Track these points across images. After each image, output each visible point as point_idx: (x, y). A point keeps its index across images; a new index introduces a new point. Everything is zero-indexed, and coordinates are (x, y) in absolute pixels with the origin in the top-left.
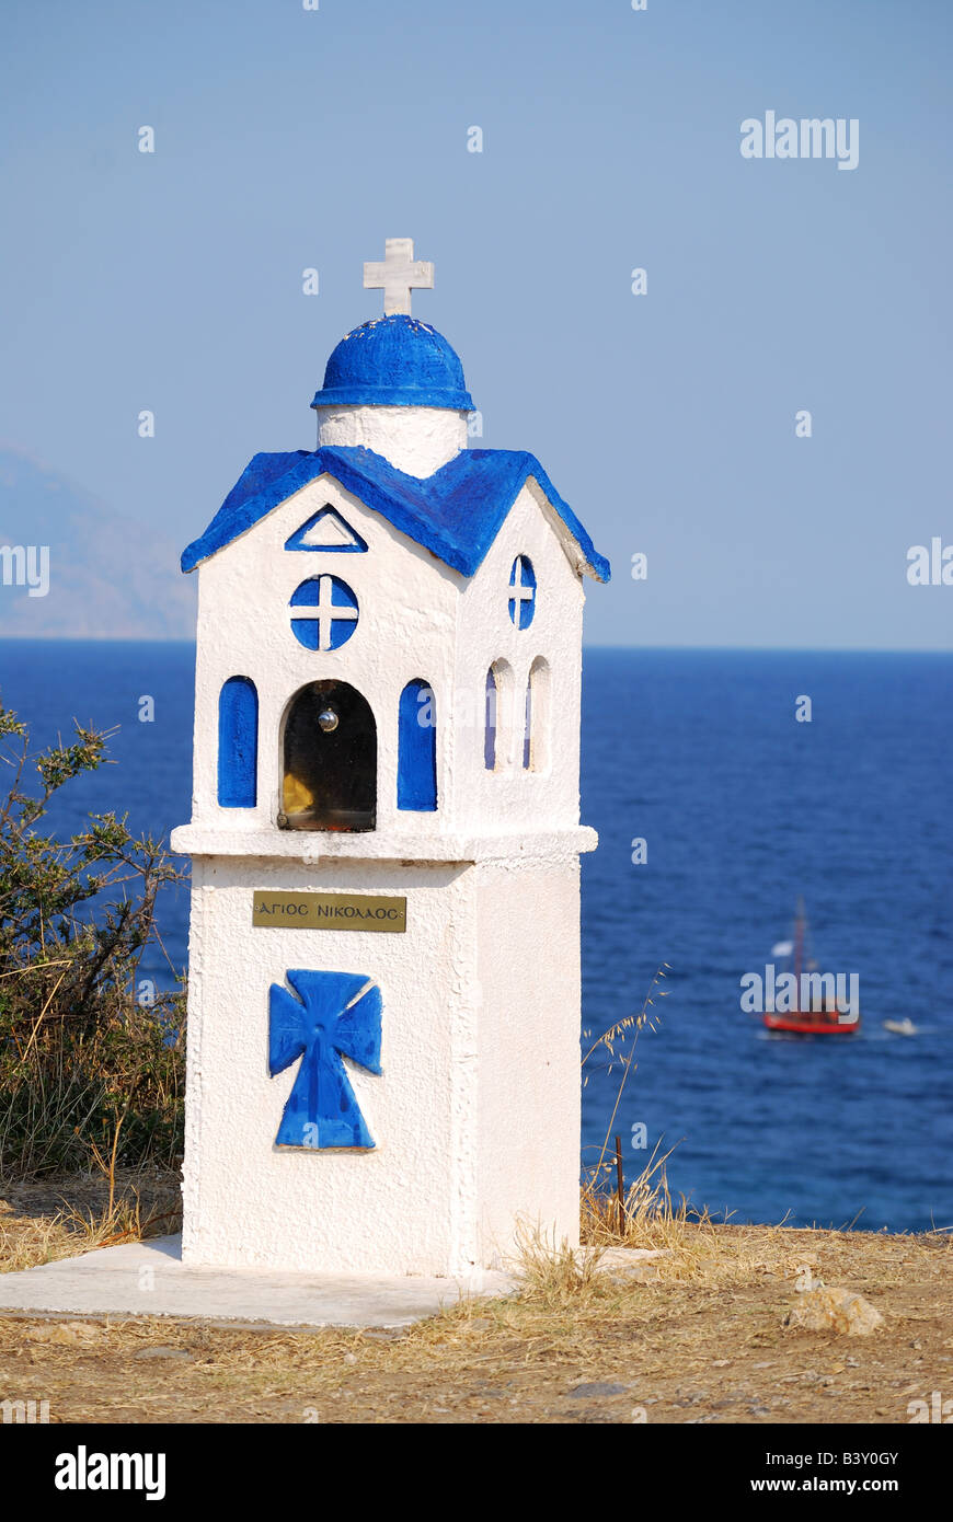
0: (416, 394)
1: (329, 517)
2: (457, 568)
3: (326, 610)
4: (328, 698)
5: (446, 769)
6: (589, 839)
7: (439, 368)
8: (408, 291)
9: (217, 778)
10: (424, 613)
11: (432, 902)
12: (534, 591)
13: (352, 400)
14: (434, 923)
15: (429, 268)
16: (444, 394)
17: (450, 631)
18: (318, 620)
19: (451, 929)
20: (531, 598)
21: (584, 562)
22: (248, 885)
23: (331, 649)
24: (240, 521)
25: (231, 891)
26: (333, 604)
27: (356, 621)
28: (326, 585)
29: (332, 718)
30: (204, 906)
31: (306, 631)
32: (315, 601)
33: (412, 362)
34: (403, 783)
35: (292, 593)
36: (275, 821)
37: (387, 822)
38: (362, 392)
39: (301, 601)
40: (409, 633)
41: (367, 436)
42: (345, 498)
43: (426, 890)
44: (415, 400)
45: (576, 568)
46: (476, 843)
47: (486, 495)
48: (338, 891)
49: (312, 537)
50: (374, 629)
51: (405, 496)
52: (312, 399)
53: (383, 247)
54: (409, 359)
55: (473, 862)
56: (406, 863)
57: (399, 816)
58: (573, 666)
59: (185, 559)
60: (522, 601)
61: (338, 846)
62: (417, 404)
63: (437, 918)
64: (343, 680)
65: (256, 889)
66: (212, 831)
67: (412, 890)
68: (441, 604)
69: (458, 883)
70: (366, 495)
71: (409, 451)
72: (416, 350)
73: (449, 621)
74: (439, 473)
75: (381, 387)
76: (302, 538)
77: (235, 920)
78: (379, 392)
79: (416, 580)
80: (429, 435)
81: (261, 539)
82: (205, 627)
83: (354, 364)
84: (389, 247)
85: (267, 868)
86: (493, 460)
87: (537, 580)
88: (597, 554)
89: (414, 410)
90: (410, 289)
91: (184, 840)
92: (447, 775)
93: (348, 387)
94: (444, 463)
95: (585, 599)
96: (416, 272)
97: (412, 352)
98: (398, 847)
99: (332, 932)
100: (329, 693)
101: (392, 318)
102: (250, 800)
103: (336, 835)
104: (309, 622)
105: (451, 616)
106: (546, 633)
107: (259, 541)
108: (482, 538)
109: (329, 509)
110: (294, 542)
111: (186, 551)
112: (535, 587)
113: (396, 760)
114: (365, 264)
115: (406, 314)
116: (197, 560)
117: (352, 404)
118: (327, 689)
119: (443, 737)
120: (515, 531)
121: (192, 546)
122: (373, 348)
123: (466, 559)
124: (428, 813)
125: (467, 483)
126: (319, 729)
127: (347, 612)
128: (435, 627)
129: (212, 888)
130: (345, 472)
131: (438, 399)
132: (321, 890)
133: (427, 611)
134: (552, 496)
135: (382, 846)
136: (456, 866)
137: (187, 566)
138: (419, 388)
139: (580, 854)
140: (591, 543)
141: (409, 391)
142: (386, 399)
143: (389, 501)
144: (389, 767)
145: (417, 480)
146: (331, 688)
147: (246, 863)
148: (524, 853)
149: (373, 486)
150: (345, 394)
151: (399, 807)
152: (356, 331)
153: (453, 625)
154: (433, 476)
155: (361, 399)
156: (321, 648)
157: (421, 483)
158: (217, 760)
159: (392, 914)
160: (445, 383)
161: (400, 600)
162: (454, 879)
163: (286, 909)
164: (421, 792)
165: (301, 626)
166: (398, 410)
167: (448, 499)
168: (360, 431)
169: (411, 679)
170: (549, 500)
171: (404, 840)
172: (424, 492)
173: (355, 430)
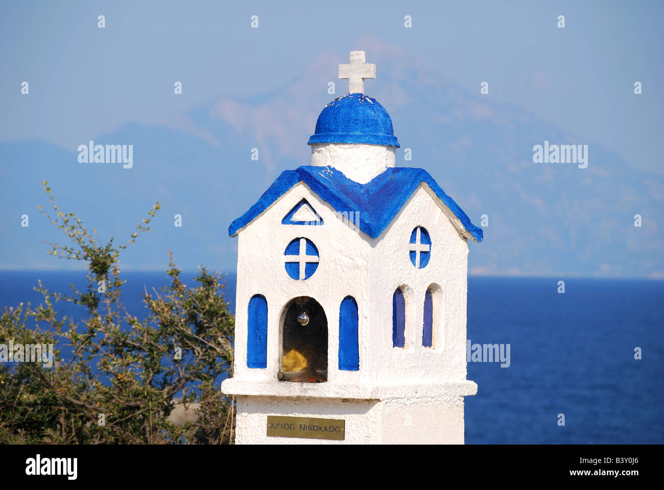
0: (359, 137)
1: (305, 205)
2: (368, 234)
3: (303, 258)
4: (304, 307)
5: (363, 347)
6: (472, 388)
7: (374, 122)
8: (361, 80)
9: (246, 352)
10: (352, 259)
11: (358, 423)
12: (430, 247)
13: (324, 140)
14: (359, 435)
15: (372, 67)
16: (376, 137)
17: (366, 269)
18: (299, 263)
19: (368, 438)
20: (428, 250)
21: (464, 230)
22: (264, 413)
23: (306, 279)
24: (258, 208)
25: (256, 416)
26: (307, 254)
27: (318, 263)
28: (303, 243)
29: (305, 318)
30: (242, 424)
31: (292, 269)
32: (297, 252)
33: (358, 119)
34: (342, 354)
35: (285, 248)
36: (276, 376)
37: (333, 377)
38: (330, 136)
39: (291, 252)
40: (345, 270)
41: (333, 160)
42: (312, 195)
43: (354, 416)
44: (358, 140)
45: (460, 234)
46: (380, 389)
47: (394, 193)
48: (310, 416)
49: (297, 217)
50: (327, 268)
51: (347, 194)
52: (308, 140)
53: (349, 55)
54: (356, 118)
55: (379, 400)
56: (345, 400)
57: (339, 373)
58: (461, 289)
59: (231, 229)
60: (421, 252)
61: (306, 390)
62: (359, 143)
63: (361, 432)
64: (311, 297)
65: (269, 415)
66: (242, 382)
67: (348, 415)
68: (361, 254)
69: (371, 412)
70: (321, 193)
71: (355, 169)
72: (361, 112)
73: (365, 263)
74: (373, 181)
75: (340, 133)
76: (291, 217)
77: (257, 432)
78: (339, 136)
79: (348, 240)
80: (367, 160)
81: (270, 218)
82: (241, 267)
83: (327, 121)
84: (352, 56)
85: (274, 403)
86: (403, 173)
87: (432, 241)
88: (473, 225)
89: (358, 146)
90: (363, 79)
91: (228, 387)
92: (364, 350)
93: (323, 134)
94: (377, 175)
95: (468, 251)
96: (365, 69)
97: (358, 113)
98: (336, 391)
99: (307, 439)
100: (304, 303)
101: (352, 95)
102: (263, 364)
103: (305, 384)
104: (295, 264)
105: (366, 260)
106: (439, 270)
107: (268, 219)
108: (385, 217)
109: (304, 201)
110: (287, 219)
111: (231, 225)
112: (431, 245)
113: (338, 342)
114: (340, 65)
115: (360, 92)
116: (237, 230)
117: (325, 143)
118: (303, 301)
119: (362, 329)
120: (413, 213)
121: (234, 222)
122: (338, 112)
123: (372, 229)
124: (354, 372)
125: (386, 186)
126: (299, 324)
127: (313, 259)
128: (358, 267)
129: (246, 414)
130: (311, 181)
131: (371, 139)
132: (302, 415)
133: (354, 258)
134: (439, 193)
135: (328, 390)
136: (370, 402)
137: (231, 233)
138: (361, 133)
139: (464, 397)
140: (469, 220)
141: (355, 135)
142: (342, 140)
143: (333, 196)
144: (334, 345)
145: (360, 184)
146: (305, 301)
147: (264, 400)
148: (417, 395)
149: (325, 188)
150: (321, 137)
151: (340, 368)
152: (332, 103)
153: (367, 265)
154: (369, 182)
155: (329, 140)
156: (300, 279)
157: (361, 186)
158: (246, 341)
159: (337, 430)
160: (377, 131)
161: (340, 252)
162: (369, 410)
163: (283, 426)
164: (350, 361)
165: (291, 266)
166: (349, 146)
167: (374, 195)
168: (329, 157)
169: (345, 296)
170: (437, 195)
171: (339, 387)
172: (362, 191)
173: (327, 157)
